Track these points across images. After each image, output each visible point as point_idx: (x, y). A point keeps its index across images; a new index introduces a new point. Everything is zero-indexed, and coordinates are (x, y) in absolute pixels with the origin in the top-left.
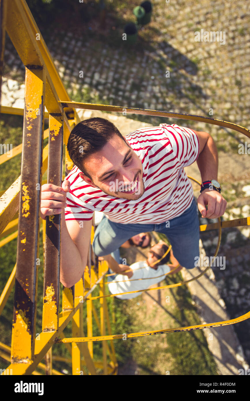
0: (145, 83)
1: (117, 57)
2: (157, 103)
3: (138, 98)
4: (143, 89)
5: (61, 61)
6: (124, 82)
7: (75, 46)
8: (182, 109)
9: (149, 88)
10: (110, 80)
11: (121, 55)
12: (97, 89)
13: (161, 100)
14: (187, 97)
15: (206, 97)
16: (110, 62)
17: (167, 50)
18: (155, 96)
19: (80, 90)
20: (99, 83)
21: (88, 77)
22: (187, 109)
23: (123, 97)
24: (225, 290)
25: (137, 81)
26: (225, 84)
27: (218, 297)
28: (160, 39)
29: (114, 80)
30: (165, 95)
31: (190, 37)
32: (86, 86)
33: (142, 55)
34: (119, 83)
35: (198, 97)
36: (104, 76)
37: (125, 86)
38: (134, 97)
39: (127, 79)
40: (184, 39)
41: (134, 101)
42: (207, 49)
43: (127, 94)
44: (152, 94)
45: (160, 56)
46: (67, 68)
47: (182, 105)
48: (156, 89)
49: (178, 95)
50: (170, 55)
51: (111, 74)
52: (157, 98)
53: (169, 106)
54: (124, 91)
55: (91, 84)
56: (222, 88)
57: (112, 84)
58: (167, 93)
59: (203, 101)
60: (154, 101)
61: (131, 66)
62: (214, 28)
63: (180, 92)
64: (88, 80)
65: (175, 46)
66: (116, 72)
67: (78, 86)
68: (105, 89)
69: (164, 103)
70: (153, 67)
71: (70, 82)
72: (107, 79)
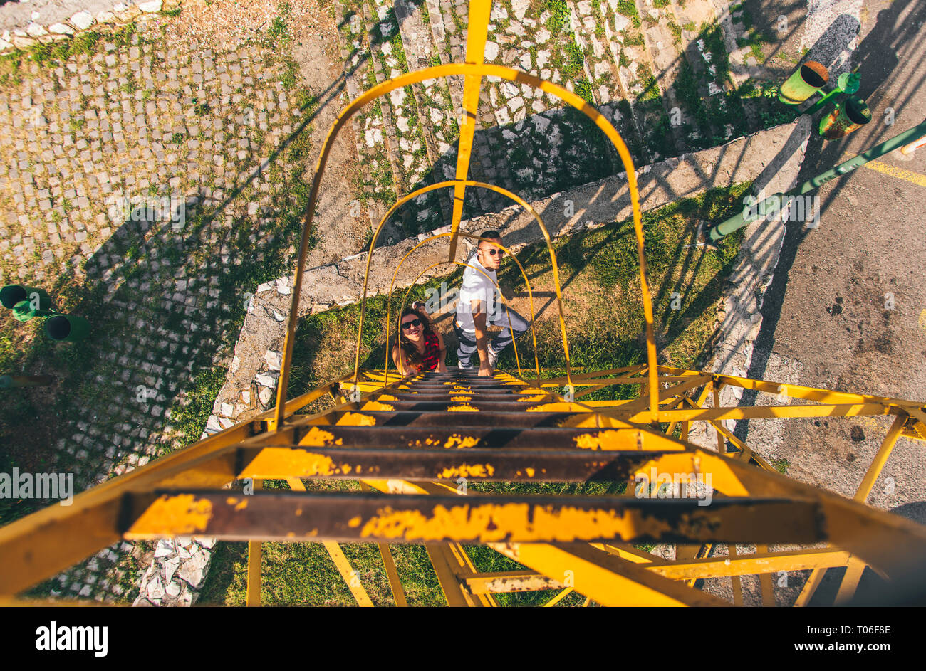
0: (168, 305)
1: (113, 355)
2: (206, 284)
3: (196, 318)
4: (179, 310)
5: (116, 461)
6: (163, 344)
7: (87, 434)
8: (221, 242)
9: (177, 297)
10: (159, 369)
11: (108, 348)
12: (177, 392)
13: (203, 279)
14: (197, 231)
15: (201, 198)
16: (122, 368)
17: (104, 262)
18: (195, 289)
19: (176, 425)
20: (164, 390)
21: (150, 409)
22: (223, 233)
23: (193, 345)
24: (535, 190)
25: (163, 319)
26: (179, 163)
27: (547, 201)
28: (80, 274)
29: (158, 361)
30: (192, 271)
31: (81, 220)
32: (168, 414)
33: (112, 307)
34: (166, 352)
35: (200, 211)
36: (151, 381)
37: (172, 341)
38: (194, 327)
39: (159, 337)
40: (86, 229)
41: (201, 327)
42: (106, 189)
43: (187, 339)
44: (189, 292)
45: (115, 276)
46: (130, 450)
47: (214, 240)
48: (181, 285)
49: (195, 246)
50: (115, 257)
51: (146, 367)
52: (199, 284)
53: (214, 264)
54: (182, 343)
55: (165, 405)
56: (186, 168)
57: (166, 366)
58: (190, 266)
59: (207, 203)
60: (202, 290)
61: (133, 329)
62: (66, 175)
63: (189, 242)
64: (156, 411)
65: (98, 248)
66: (144, 358)
67: (168, 429)
68: (175, 380)
69: (209, 272)
70: (137, 288)
71: (159, 444)
72: (156, 376)
